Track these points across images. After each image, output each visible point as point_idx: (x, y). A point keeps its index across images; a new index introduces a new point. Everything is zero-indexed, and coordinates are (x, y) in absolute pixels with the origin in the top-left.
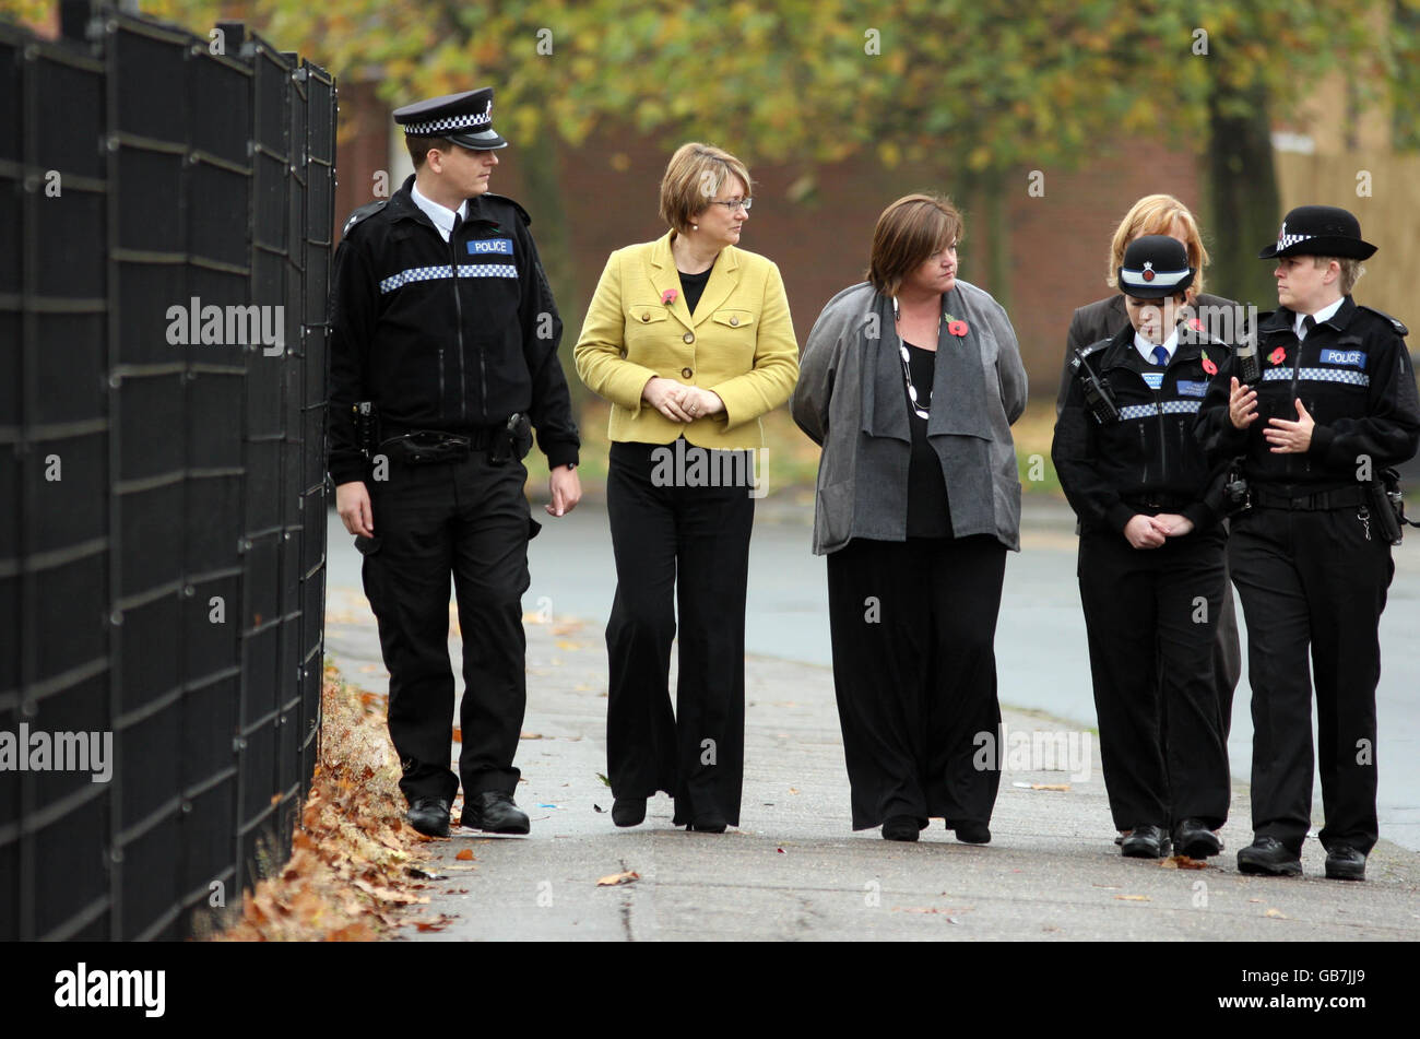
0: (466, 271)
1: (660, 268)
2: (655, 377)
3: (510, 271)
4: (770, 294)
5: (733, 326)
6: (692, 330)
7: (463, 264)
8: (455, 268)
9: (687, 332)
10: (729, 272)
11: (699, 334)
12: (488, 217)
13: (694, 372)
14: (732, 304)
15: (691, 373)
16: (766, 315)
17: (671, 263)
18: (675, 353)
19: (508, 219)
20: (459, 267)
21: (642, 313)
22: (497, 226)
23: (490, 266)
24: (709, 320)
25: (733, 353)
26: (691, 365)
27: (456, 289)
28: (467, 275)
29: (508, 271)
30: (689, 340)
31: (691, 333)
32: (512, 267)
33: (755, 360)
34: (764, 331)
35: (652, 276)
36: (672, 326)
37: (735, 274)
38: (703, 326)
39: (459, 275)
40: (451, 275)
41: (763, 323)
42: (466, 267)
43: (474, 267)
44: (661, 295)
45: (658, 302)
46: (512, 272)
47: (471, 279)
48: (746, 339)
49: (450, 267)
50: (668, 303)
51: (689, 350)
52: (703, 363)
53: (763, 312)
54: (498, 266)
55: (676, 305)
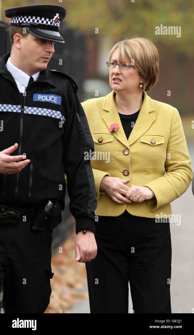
0: (29, 110)
1: (108, 112)
2: (107, 175)
3: (57, 115)
4: (174, 127)
5: (152, 144)
6: (128, 147)
7: (28, 106)
8: (22, 107)
9: (124, 148)
10: (149, 113)
11: (132, 150)
12: (50, 81)
13: (130, 172)
14: (151, 132)
15: (128, 174)
16: (173, 139)
17: (115, 108)
18: (119, 161)
19: (62, 85)
20: (25, 107)
21: (98, 138)
22: (53, 87)
23: (45, 110)
24: (138, 141)
25: (153, 161)
26: (128, 168)
27: (22, 120)
28: (30, 113)
29: (56, 114)
30: (126, 153)
31: (128, 149)
32: (59, 112)
33: (167, 166)
34: (172, 148)
35: (103, 117)
36: (116, 145)
37: (153, 115)
38: (134, 145)
39: (25, 112)
40: (20, 111)
41: (171, 144)
42: (30, 108)
43: (35, 108)
44: (109, 128)
45: (107, 131)
46: (58, 115)
47: (32, 115)
48: (160, 153)
49: (19, 106)
50: (113, 132)
51: (127, 159)
52: (135, 167)
53: (170, 138)
54: (50, 110)
55: (118, 133)
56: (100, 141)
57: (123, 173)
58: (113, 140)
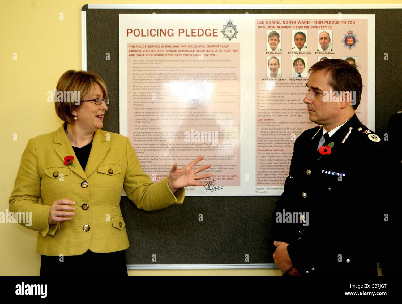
56: (56, 175)
57: (82, 207)
58: (70, 173)
